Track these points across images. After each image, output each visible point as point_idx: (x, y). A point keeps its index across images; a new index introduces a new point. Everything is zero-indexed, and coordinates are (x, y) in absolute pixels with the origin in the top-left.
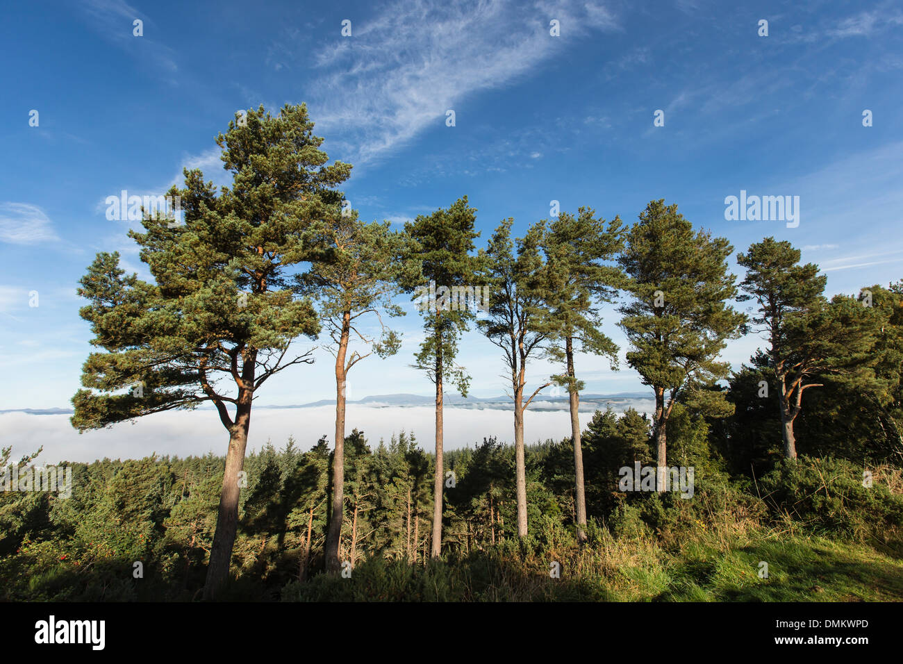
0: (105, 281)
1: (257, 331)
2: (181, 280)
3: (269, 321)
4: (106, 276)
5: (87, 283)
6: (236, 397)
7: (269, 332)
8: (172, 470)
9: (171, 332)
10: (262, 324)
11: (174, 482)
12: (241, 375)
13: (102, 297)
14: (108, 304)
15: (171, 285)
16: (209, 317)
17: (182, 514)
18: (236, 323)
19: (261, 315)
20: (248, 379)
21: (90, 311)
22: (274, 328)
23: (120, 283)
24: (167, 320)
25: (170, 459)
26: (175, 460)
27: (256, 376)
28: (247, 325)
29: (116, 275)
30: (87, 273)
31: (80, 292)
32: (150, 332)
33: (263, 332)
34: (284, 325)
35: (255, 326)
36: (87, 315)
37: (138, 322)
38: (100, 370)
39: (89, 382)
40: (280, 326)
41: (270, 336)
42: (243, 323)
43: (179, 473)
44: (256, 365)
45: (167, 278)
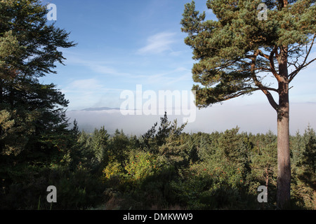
0: (191, 20)
1: (282, 32)
2: (230, 13)
3: (291, 25)
4: (191, 17)
5: (184, 23)
6: (277, 88)
7: (292, 32)
8: (250, 140)
9: (229, 44)
10: (286, 28)
11: (252, 147)
12: (278, 73)
13: (192, 30)
14: (195, 34)
15: (225, 18)
16: (248, 28)
17: (258, 162)
18: (266, 29)
19: (284, 21)
20: (284, 75)
21: (189, 40)
22: (295, 29)
23: (198, 20)
24: (226, 37)
25: (248, 134)
26: (250, 134)
27: (289, 73)
28: (275, 29)
29: (195, 15)
30: (182, 18)
31: (183, 30)
32: (218, 45)
33: (287, 33)
34: (304, 24)
35: (281, 30)
36: (188, 42)
37: (211, 40)
38: (200, 72)
39: (196, 79)
40: (300, 27)
41: (292, 34)
42: (271, 28)
43: (254, 143)
44: (288, 65)
45: (222, 13)
